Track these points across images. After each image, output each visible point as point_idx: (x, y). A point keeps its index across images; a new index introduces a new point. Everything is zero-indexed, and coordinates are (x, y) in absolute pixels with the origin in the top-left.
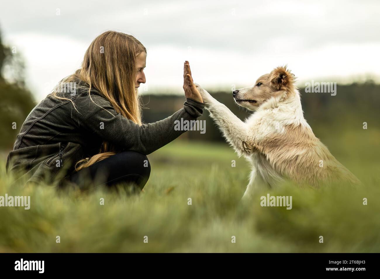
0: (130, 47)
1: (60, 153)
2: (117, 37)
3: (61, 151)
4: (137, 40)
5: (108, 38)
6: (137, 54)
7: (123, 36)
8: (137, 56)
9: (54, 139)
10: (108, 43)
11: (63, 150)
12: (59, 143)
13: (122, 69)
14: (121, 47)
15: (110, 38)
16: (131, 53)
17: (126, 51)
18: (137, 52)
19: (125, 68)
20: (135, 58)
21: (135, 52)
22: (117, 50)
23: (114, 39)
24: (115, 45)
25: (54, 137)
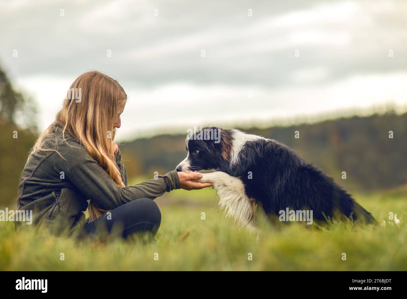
0: (114, 93)
1: (57, 202)
2: (103, 81)
3: (58, 200)
4: (121, 87)
5: (95, 80)
6: (120, 101)
7: (109, 81)
8: (120, 103)
9: (47, 191)
10: (94, 86)
11: (59, 198)
12: (53, 193)
13: (104, 113)
14: (105, 91)
15: (97, 81)
16: (114, 100)
17: (110, 96)
18: (119, 99)
19: (107, 112)
20: (117, 104)
21: (118, 99)
22: (102, 94)
23: (101, 82)
24: (100, 90)
25: (46, 189)
